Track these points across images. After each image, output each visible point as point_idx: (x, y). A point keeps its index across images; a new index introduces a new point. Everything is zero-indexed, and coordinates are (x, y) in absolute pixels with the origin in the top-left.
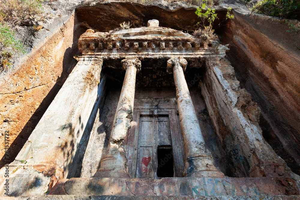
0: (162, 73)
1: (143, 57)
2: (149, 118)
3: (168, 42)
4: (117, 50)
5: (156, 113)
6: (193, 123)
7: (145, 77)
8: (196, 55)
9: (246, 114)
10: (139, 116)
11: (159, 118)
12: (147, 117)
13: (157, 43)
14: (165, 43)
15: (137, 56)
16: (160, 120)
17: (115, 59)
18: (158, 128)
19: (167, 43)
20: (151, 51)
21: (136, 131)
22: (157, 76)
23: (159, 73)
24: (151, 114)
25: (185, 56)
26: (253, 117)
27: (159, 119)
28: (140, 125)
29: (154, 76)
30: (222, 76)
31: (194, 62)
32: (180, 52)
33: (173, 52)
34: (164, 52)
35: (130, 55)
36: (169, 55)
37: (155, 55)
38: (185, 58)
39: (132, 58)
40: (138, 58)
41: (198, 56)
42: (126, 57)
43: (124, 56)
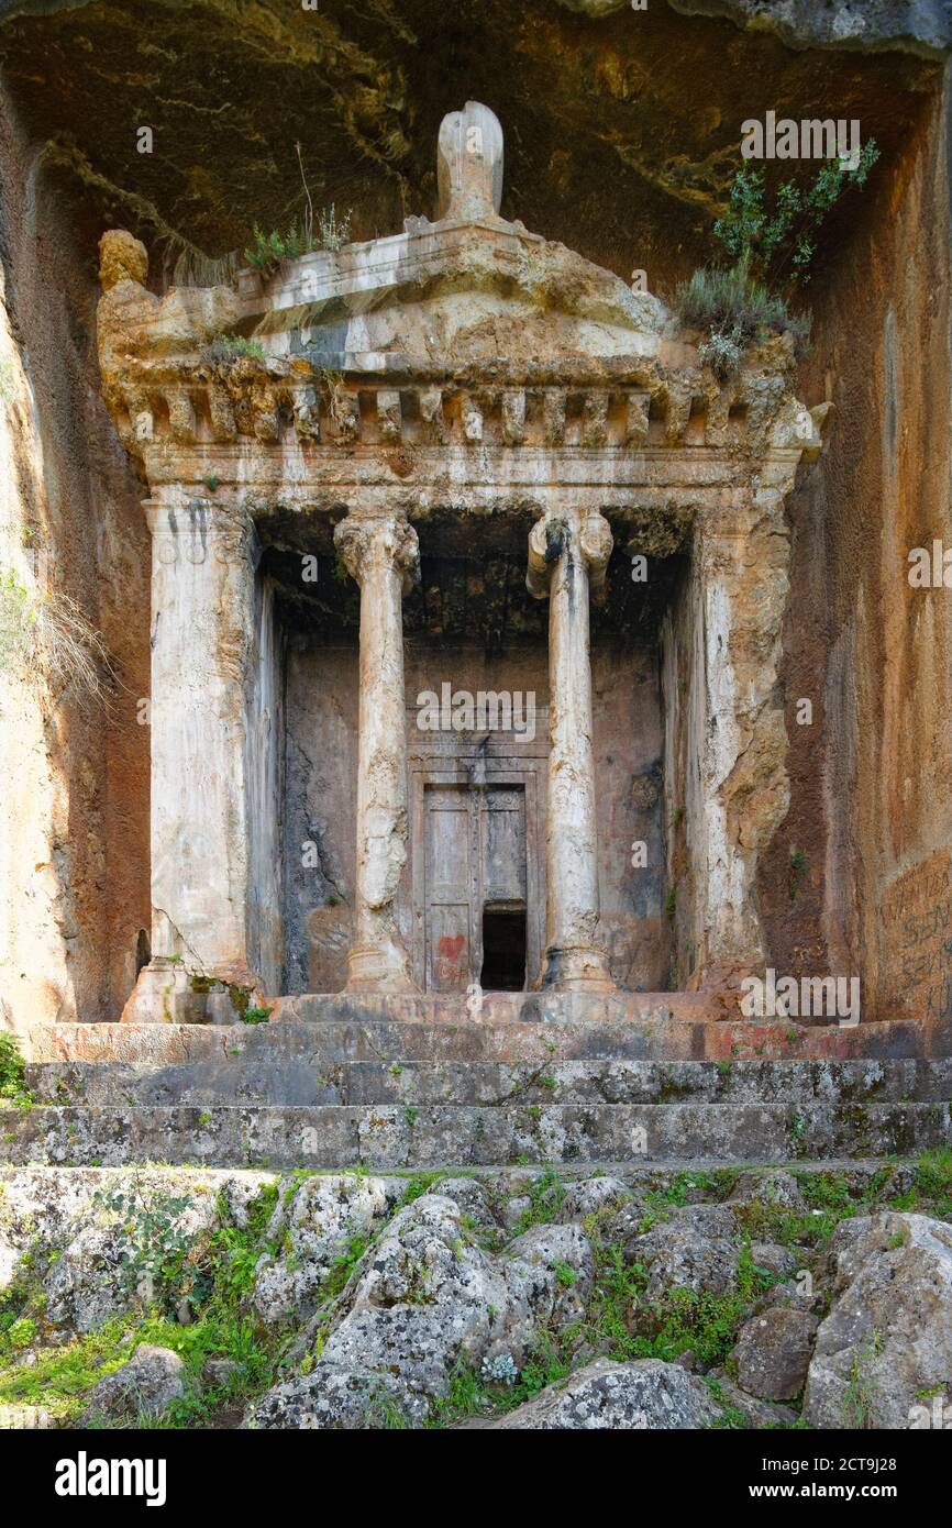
0: (509, 572)
1: (425, 499)
3: (539, 390)
4: (304, 443)
5: (479, 779)
6: (578, 852)
7: (435, 590)
8: (659, 486)
9: (734, 824)
13: (487, 397)
14: (527, 395)
17: (303, 510)
19: (535, 396)
20: (458, 451)
22: (487, 586)
23: (497, 573)
25: (606, 497)
26: (751, 833)
29: (476, 585)
30: (725, 640)
31: (645, 528)
32: (589, 464)
33: (558, 462)
34: (520, 467)
35: (364, 483)
36: (540, 485)
37: (478, 489)
38: (605, 512)
39: (379, 512)
40: (402, 512)
41: (670, 494)
42: (351, 503)
43: (340, 495)
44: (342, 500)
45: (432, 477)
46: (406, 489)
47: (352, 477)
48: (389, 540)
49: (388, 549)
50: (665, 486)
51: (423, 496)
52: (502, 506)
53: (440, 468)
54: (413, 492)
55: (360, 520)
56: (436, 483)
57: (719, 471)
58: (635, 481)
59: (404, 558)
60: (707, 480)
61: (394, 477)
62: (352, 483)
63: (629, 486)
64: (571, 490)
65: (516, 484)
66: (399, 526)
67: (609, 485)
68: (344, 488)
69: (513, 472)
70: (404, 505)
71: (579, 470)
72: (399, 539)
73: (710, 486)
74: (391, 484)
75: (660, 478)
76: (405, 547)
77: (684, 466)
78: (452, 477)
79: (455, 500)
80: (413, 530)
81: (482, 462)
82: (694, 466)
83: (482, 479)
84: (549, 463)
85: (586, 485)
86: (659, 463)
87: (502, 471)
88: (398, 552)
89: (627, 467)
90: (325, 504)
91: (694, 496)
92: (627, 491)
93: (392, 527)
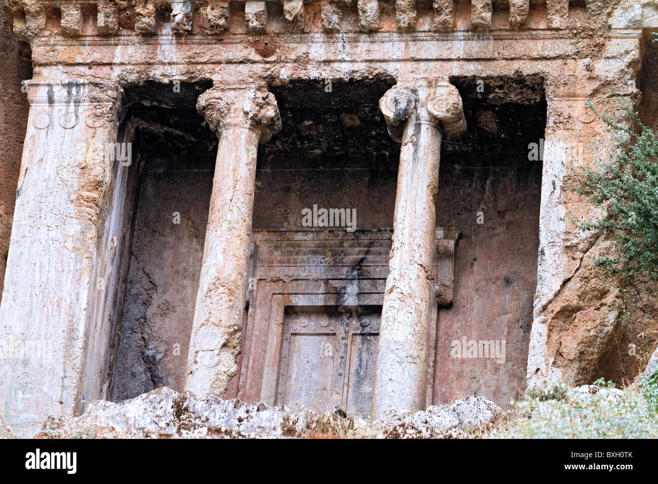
1: (285, 73)
2: (324, 321)
8: (507, 59)
10: (281, 311)
11: (366, 320)
12: (314, 317)
15: (259, 68)
16: (367, 330)
18: (355, 362)
20: (318, 37)
21: (265, 376)
24: (332, 303)
25: (456, 69)
27: (363, 326)
28: (285, 352)
32: (441, 44)
33: (411, 43)
34: (375, 47)
35: (229, 62)
36: (393, 61)
37: (335, 65)
38: (454, 80)
39: (241, 86)
40: (263, 83)
41: (516, 65)
42: (216, 78)
43: (205, 72)
44: (208, 76)
45: (293, 57)
46: (268, 66)
47: (218, 58)
48: (249, 106)
49: (246, 113)
50: (512, 59)
51: (283, 71)
52: (357, 76)
53: (301, 49)
54: (275, 68)
55: (223, 90)
56: (295, 61)
57: (565, 47)
58: (482, 56)
59: (260, 119)
60: (552, 54)
61: (258, 58)
62: (219, 63)
63: (477, 60)
64: (422, 64)
65: (371, 61)
66: (259, 94)
67: (458, 60)
68: (210, 66)
69: (369, 51)
70: (265, 78)
71: (431, 48)
72: (257, 105)
73: (554, 58)
74: (254, 62)
75: (506, 54)
76: (263, 111)
77: (531, 43)
78: (311, 57)
79: (313, 73)
80: (272, 97)
81: (340, 44)
82: (540, 43)
83: (339, 58)
84: (403, 44)
85: (437, 60)
86: (507, 42)
87: (358, 50)
88: (256, 115)
89: (476, 47)
90: (192, 78)
91: (539, 67)
92: (476, 63)
93: (252, 95)
